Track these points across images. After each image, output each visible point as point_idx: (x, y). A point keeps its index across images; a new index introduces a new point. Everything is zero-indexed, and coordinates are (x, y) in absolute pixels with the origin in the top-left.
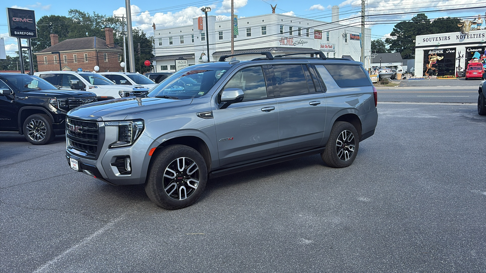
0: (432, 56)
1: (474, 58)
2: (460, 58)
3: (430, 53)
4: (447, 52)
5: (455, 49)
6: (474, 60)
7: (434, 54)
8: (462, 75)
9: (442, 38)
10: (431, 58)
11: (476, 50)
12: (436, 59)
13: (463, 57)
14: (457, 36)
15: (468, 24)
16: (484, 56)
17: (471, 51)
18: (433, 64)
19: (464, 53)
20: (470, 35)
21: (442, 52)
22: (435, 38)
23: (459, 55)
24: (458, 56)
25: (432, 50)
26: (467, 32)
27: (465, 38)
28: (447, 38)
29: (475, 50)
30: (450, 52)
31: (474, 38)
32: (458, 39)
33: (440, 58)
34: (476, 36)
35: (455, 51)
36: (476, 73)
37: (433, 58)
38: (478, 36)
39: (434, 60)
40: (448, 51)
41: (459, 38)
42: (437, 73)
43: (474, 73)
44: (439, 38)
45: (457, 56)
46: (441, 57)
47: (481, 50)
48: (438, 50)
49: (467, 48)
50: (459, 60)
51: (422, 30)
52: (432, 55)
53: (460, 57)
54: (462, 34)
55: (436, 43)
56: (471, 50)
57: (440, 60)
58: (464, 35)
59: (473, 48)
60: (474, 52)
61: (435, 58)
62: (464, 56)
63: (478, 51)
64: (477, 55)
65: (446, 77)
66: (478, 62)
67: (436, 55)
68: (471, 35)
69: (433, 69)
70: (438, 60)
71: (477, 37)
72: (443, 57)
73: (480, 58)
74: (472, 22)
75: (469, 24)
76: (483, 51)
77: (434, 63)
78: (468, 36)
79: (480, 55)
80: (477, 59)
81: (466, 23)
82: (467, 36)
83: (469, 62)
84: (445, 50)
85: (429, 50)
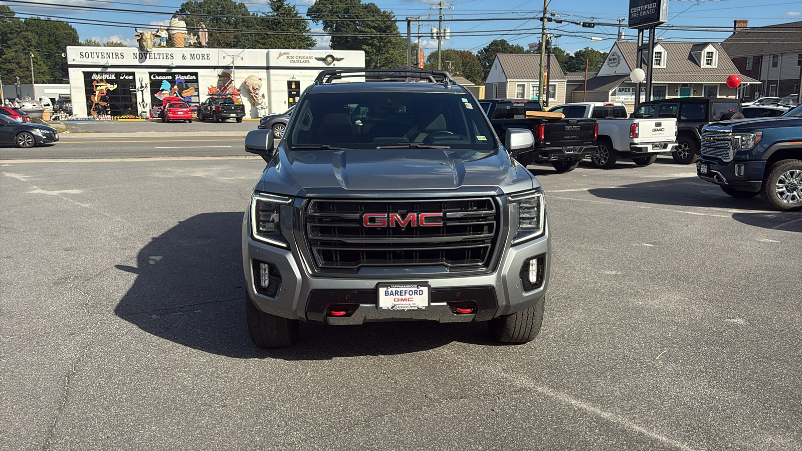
0: (98, 82)
1: (163, 90)
2: (143, 89)
3: (94, 77)
4: (121, 78)
5: (133, 74)
6: (163, 92)
7: (102, 80)
8: (159, 114)
9: (111, 54)
10: (97, 86)
11: (164, 78)
12: (106, 88)
13: (146, 87)
14: (134, 54)
15: (149, 37)
16: (176, 87)
17: (157, 79)
18: (101, 96)
19: (147, 81)
20: (153, 55)
21: (113, 77)
22: (100, 54)
23: (141, 84)
24: (140, 86)
25: (97, 73)
26: (150, 49)
27: (146, 58)
28: (120, 56)
29: (162, 78)
30: (127, 78)
31: (159, 59)
32: (136, 58)
33: (112, 88)
34: (161, 57)
35: (134, 76)
36: (182, 113)
37: (100, 86)
38: (165, 57)
39: (103, 90)
40: (122, 76)
41: (138, 57)
42: (110, 112)
43: (179, 113)
44: (106, 54)
45: (138, 85)
46: (112, 86)
47: (170, 78)
48: (106, 73)
49: (150, 74)
50: (142, 91)
51: (9, 35)
52: (99, 80)
53: (142, 87)
54: (141, 52)
55: (102, 62)
56: (157, 77)
57: (111, 89)
58: (144, 54)
59: (159, 74)
60: (161, 81)
61: (104, 87)
62: (149, 86)
63: (167, 80)
64: (166, 85)
65: (125, 118)
66: (168, 96)
67: (105, 81)
68: (155, 54)
69: (103, 105)
70: (108, 90)
71: (163, 59)
72: (116, 86)
73: (171, 89)
74: (154, 35)
75: (151, 38)
76: (173, 80)
77: (103, 95)
78: (150, 56)
79: (170, 85)
80: (167, 92)
81: (146, 35)
82: (148, 55)
83: (156, 95)
84: (118, 75)
85: (92, 73)
